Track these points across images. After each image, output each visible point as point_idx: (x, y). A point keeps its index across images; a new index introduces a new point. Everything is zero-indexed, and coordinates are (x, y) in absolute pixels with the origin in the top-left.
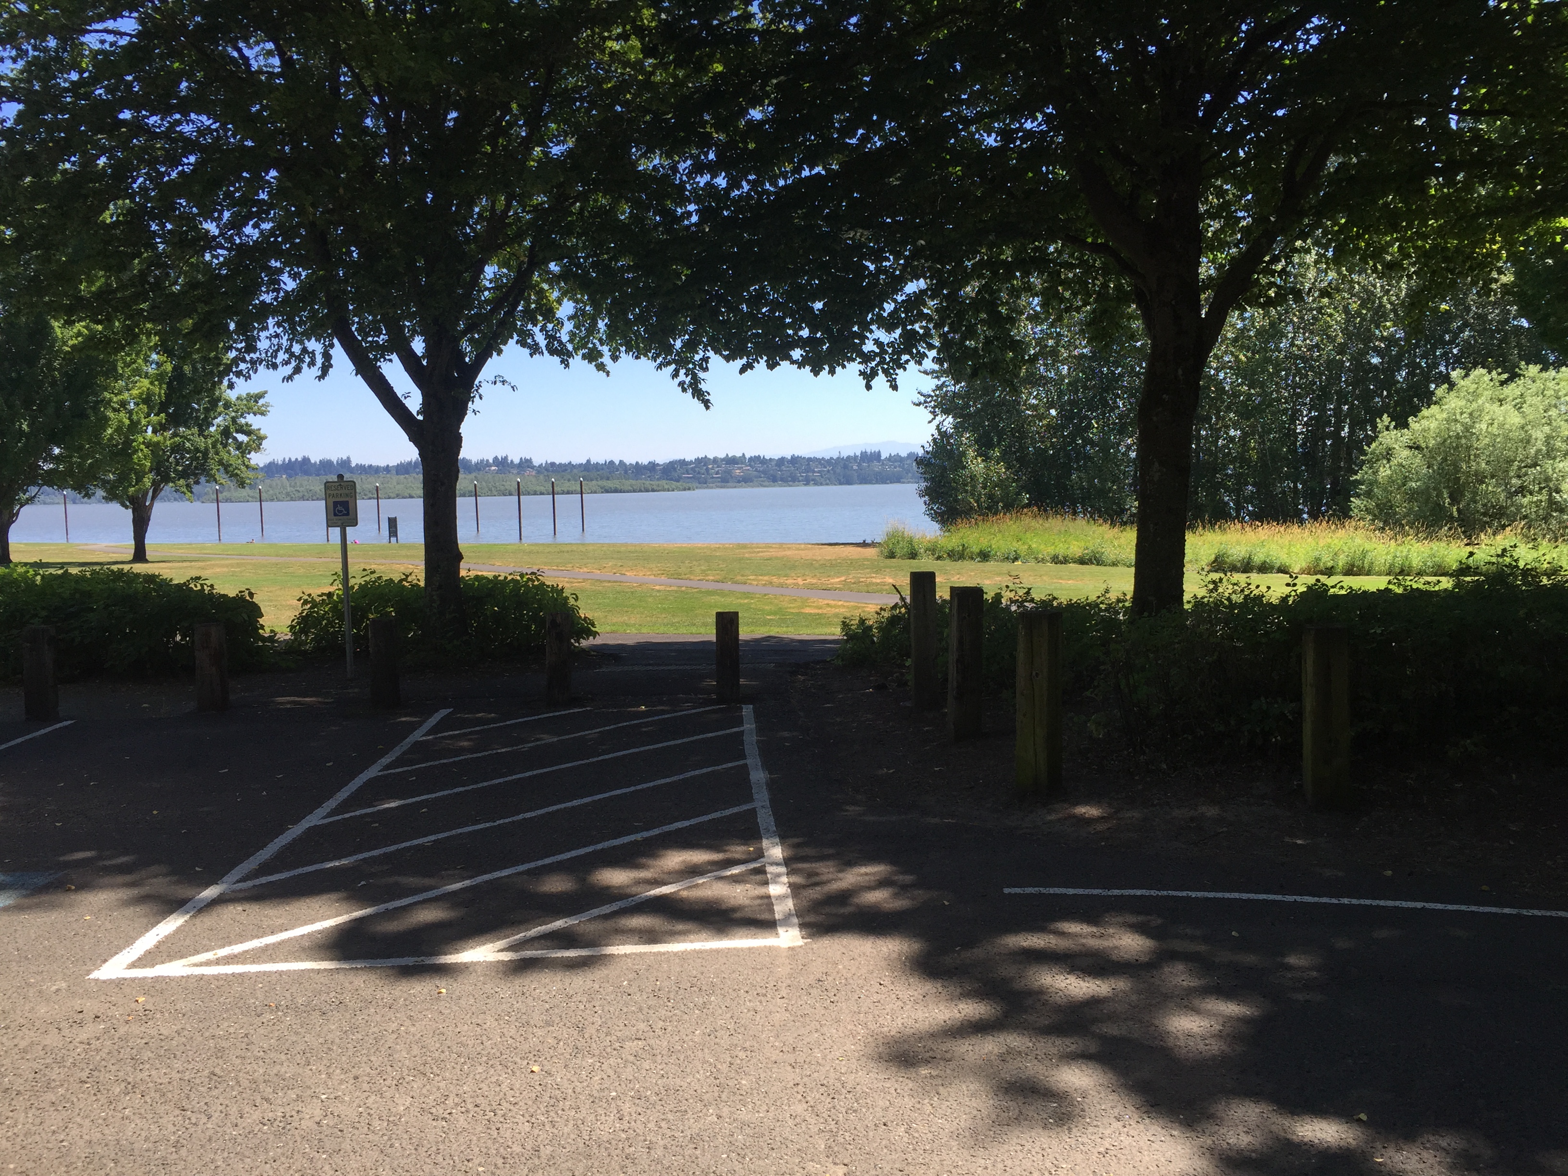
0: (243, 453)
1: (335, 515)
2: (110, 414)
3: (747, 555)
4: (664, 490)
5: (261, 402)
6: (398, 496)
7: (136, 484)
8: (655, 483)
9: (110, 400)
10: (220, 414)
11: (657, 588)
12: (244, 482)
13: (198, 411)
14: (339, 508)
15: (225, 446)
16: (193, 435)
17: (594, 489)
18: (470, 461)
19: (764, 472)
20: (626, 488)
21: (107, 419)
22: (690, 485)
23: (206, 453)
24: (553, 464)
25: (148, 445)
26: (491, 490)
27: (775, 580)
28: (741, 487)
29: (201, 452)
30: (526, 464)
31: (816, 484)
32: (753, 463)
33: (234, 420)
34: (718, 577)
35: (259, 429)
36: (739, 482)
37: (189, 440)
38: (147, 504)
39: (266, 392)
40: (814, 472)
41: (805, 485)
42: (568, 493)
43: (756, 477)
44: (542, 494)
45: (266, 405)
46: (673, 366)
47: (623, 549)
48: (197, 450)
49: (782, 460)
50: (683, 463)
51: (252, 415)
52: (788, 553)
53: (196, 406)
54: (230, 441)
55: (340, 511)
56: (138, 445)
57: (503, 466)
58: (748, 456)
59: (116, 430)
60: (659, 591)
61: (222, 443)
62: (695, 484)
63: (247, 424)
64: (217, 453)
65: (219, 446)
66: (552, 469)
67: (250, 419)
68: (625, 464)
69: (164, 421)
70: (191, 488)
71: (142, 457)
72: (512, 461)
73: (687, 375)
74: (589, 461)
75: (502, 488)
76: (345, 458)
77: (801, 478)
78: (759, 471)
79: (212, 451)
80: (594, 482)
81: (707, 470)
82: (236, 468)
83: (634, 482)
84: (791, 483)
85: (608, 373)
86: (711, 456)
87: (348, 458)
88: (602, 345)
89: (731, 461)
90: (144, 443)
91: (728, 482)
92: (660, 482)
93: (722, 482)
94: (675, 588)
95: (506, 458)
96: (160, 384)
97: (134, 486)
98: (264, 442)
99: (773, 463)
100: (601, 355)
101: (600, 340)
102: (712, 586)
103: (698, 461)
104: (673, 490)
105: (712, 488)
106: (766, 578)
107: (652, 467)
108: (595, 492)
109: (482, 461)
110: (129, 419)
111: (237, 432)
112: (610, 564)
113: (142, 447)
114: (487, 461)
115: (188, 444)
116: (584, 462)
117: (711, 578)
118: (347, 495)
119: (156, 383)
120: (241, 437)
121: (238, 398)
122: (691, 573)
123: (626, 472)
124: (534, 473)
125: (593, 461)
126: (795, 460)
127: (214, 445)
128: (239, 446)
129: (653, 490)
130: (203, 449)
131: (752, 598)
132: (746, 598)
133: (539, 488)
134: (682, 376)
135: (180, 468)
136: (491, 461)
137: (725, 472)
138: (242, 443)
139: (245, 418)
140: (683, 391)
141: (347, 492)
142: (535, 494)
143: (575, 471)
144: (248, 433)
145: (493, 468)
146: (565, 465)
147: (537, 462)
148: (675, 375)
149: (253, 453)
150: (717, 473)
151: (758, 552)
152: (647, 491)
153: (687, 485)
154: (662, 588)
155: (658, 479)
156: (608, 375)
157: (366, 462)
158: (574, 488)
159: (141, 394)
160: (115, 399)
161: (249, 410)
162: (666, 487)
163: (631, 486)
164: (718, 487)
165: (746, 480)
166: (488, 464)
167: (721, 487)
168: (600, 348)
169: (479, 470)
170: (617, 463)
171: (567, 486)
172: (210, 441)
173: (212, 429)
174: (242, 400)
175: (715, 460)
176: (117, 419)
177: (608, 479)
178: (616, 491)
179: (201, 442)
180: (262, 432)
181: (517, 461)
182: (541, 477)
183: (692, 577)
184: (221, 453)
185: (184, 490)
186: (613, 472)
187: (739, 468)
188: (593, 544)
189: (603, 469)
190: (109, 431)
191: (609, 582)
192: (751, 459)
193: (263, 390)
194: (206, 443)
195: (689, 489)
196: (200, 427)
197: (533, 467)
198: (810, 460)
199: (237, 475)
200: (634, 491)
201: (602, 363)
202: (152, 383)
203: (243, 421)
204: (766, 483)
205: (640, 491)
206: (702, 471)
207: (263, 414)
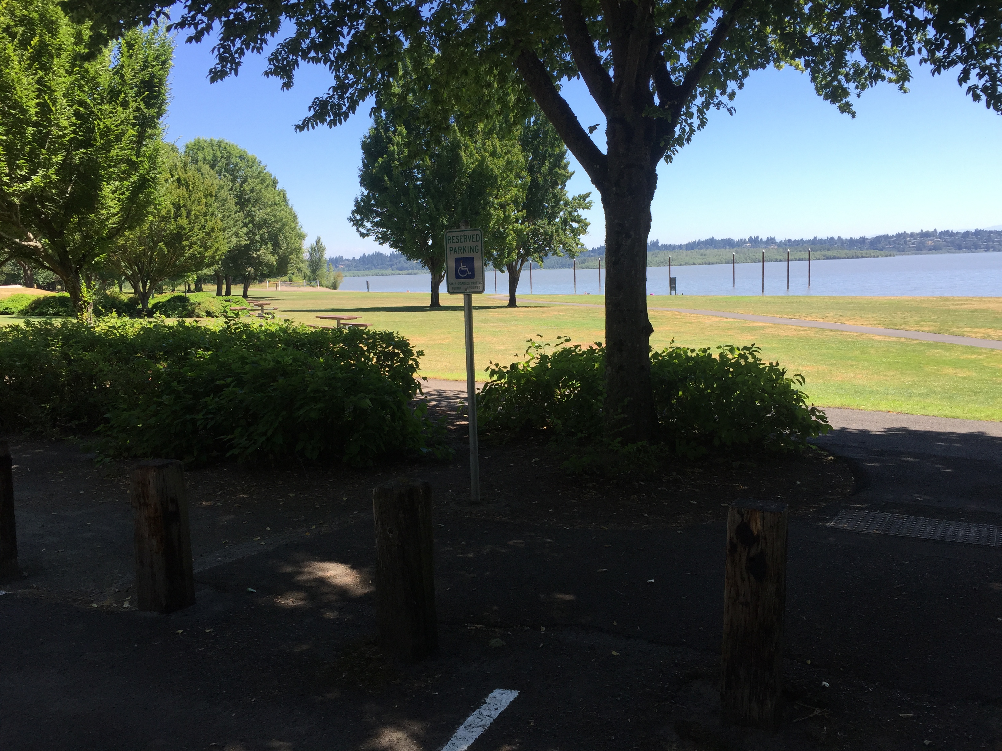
0: (575, 235)
1: (458, 277)
2: (492, 211)
3: (951, 307)
4: (871, 257)
5: (588, 200)
6: (686, 264)
7: (508, 256)
8: (865, 251)
9: (493, 203)
10: (562, 210)
11: (877, 338)
12: (574, 255)
13: (547, 208)
14: (463, 267)
15: (564, 230)
16: (544, 224)
17: (818, 257)
18: (733, 240)
19: (952, 243)
20: (842, 256)
21: (491, 215)
22: (891, 253)
23: (551, 236)
24: (789, 241)
25: (515, 231)
26: (746, 259)
27: (992, 332)
28: (932, 253)
29: (548, 235)
30: (771, 241)
31: (994, 250)
32: (943, 236)
33: (570, 213)
34: (932, 328)
35: (586, 219)
36: (930, 250)
37: (542, 227)
38: (517, 269)
39: (590, 193)
40: (993, 241)
41: (986, 251)
42: (799, 260)
43: (945, 246)
44: (781, 261)
45: (590, 202)
46: (960, 67)
47: (841, 301)
48: (546, 234)
49: (967, 234)
50: (886, 237)
51: (581, 209)
52: (990, 305)
53: (547, 205)
54: (568, 227)
55: (463, 272)
56: (509, 231)
57: (755, 243)
58: (939, 231)
59: (496, 222)
60: (879, 342)
61: (562, 229)
62: (895, 252)
63: (578, 215)
64: (558, 236)
65: (560, 231)
66: (790, 243)
67: (581, 212)
68: (842, 239)
69: (525, 215)
70: (542, 259)
71: (512, 239)
72: (761, 240)
73: (980, 76)
74: (815, 238)
75: (754, 257)
76: (655, 240)
77: (982, 246)
78: (947, 242)
79: (555, 235)
80: (819, 252)
81: (905, 242)
82: (570, 245)
83: (848, 251)
84: (973, 250)
85: (853, 115)
86: (909, 232)
87: (657, 240)
88: (848, 81)
89: (925, 235)
90: (513, 230)
91: (921, 250)
92: (868, 252)
93: (917, 250)
94: (894, 339)
95: (758, 237)
96: (523, 191)
97: (507, 258)
98: (589, 227)
99: (959, 236)
100: (846, 93)
101: (847, 75)
102: (932, 339)
103: (899, 236)
104: (878, 257)
105: (909, 254)
106: (982, 330)
107: (863, 240)
108: (819, 259)
109: (741, 240)
110: (504, 214)
111: (572, 221)
112: (832, 314)
113: (511, 232)
114: (745, 239)
115: (541, 230)
116: (812, 238)
117: (927, 329)
118: (472, 249)
119: (521, 190)
120: (575, 225)
121: (573, 199)
122: (906, 323)
123: (842, 245)
124: (776, 247)
125: (819, 237)
126: (978, 233)
127: (557, 231)
128: (573, 230)
129: (862, 257)
130: (550, 233)
131: (980, 354)
132: (974, 353)
133: (779, 257)
134: (974, 80)
135: (536, 246)
136: (747, 240)
137: (920, 243)
138: (574, 229)
139: (577, 212)
140: (974, 100)
141: (471, 244)
142: (776, 261)
143: (805, 245)
144: (578, 222)
145: (748, 244)
146: (798, 241)
147: (778, 240)
148: (964, 77)
149: (581, 235)
150: (913, 244)
151: (962, 304)
152: (858, 257)
153: (888, 253)
154: (881, 338)
155: (866, 249)
156: (854, 116)
157: (668, 242)
158: (804, 257)
159: (512, 197)
160: (496, 202)
161: (580, 206)
162: (873, 254)
163: (846, 254)
164: (913, 254)
165: (936, 249)
166: (745, 242)
167: (916, 254)
168: (846, 85)
169: (739, 246)
170: (836, 238)
171: (799, 255)
172: (554, 228)
173: (557, 220)
174: (575, 200)
175: (912, 235)
176: (497, 214)
177: (829, 250)
178: (834, 258)
179: (550, 229)
180: (587, 221)
181: (765, 239)
182: (781, 250)
183: (908, 328)
184: (561, 236)
185: (538, 260)
186: (833, 245)
187: (931, 240)
188: (817, 297)
189: (825, 243)
190: (492, 223)
191: (831, 331)
192: (941, 233)
193: (588, 192)
194: (552, 229)
195: (890, 256)
196: (549, 218)
197: (776, 243)
198: (991, 232)
199: (570, 250)
200: (848, 258)
201: (847, 103)
202: (518, 191)
203: (576, 213)
204: (953, 251)
205: (853, 258)
206: (901, 243)
207: (588, 208)
